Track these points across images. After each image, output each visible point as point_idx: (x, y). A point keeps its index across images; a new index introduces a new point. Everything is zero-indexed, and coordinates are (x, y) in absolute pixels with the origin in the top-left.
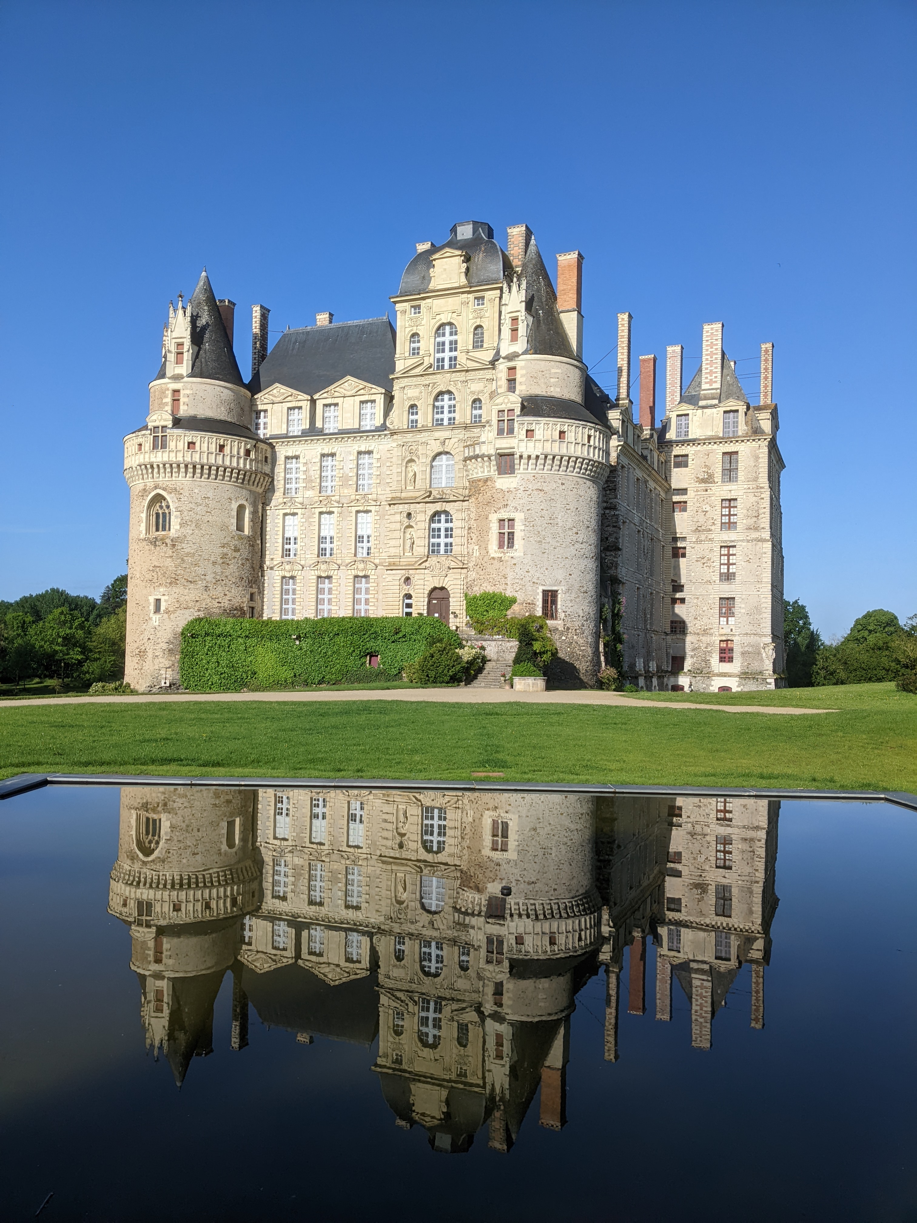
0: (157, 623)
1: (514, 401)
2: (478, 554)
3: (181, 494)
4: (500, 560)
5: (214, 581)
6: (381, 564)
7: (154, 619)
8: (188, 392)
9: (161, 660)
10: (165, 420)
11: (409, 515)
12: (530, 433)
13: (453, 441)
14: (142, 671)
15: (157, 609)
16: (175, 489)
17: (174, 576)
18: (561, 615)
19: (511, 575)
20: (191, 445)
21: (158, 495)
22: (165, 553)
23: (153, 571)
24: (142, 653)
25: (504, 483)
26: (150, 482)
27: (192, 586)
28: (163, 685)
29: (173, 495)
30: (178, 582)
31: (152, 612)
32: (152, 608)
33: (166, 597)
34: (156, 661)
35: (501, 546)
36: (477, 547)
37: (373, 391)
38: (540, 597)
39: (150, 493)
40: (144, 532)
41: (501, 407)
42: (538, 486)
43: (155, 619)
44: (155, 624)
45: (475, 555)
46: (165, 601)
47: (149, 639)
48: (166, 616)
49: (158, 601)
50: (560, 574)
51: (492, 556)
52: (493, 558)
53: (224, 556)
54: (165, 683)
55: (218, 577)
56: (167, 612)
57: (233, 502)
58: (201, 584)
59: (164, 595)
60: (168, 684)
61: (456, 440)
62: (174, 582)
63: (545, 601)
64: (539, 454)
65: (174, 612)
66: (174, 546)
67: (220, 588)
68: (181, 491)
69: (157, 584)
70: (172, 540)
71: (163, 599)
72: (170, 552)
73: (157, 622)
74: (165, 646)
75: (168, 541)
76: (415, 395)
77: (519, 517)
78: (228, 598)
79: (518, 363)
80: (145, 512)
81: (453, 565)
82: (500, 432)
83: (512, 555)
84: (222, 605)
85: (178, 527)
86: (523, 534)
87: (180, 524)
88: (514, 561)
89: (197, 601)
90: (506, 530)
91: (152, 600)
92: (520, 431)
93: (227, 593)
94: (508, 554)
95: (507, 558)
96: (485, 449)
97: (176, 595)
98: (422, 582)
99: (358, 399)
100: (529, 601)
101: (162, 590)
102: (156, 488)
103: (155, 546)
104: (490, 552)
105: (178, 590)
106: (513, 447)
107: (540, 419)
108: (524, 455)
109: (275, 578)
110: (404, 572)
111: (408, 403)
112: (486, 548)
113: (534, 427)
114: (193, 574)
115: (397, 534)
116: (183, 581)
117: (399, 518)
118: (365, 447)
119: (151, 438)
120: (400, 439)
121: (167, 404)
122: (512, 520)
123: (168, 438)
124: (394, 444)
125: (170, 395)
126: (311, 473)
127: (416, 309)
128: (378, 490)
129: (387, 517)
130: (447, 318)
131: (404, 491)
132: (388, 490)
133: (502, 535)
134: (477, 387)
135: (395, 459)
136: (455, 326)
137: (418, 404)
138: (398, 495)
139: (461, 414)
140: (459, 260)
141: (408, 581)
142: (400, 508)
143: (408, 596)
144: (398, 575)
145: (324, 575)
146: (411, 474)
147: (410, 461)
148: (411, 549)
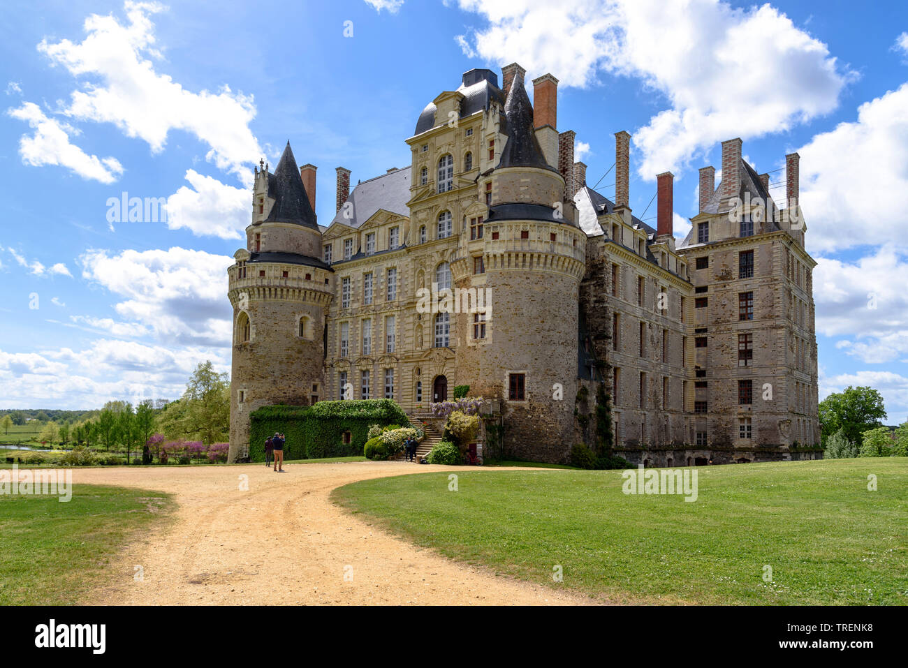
1: (482, 210)
2: (460, 345)
3: (257, 311)
4: (475, 348)
5: (280, 376)
6: (401, 358)
8: (265, 234)
9: (243, 437)
10: (245, 256)
11: (419, 317)
12: (495, 236)
13: (449, 251)
14: (233, 447)
15: (242, 399)
16: (254, 308)
18: (527, 396)
19: (482, 362)
20: (262, 273)
21: (243, 313)
22: (246, 356)
23: (239, 370)
24: (233, 433)
25: (477, 281)
27: (264, 380)
28: (244, 456)
29: (252, 312)
31: (239, 401)
32: (239, 398)
33: (247, 390)
34: (240, 439)
35: (475, 337)
36: (459, 339)
37: (398, 219)
38: (507, 380)
40: (236, 341)
41: (473, 216)
42: (505, 281)
43: (240, 406)
46: (246, 393)
47: (237, 422)
48: (246, 404)
49: (242, 394)
50: (526, 359)
51: (469, 345)
52: (469, 347)
53: (289, 357)
55: (284, 373)
56: (247, 401)
57: (297, 315)
58: (270, 379)
59: (245, 388)
60: (247, 456)
62: (251, 378)
63: (512, 384)
64: (503, 253)
66: (252, 350)
67: (285, 382)
68: (257, 309)
69: (241, 380)
70: (251, 346)
71: (245, 391)
72: (249, 356)
73: (242, 409)
74: (246, 427)
75: (248, 347)
76: (423, 217)
78: (292, 389)
79: (493, 178)
80: (236, 326)
81: (449, 356)
83: (484, 344)
84: (288, 395)
85: (254, 336)
86: (491, 324)
87: (256, 334)
88: (485, 349)
89: (267, 392)
90: (480, 322)
91: (239, 392)
92: (487, 236)
93: (292, 385)
94: (481, 343)
95: (479, 347)
96: (463, 254)
97: (253, 388)
98: (427, 372)
100: (497, 384)
101: (244, 384)
104: (468, 342)
105: (255, 384)
106: (482, 250)
107: (503, 222)
108: (491, 256)
109: (335, 373)
110: (415, 364)
111: (419, 225)
112: (465, 339)
113: (499, 230)
114: (265, 371)
115: (410, 333)
116: (258, 377)
117: (411, 319)
118: (391, 264)
119: (237, 271)
120: (413, 255)
121: (252, 244)
122: (484, 314)
123: (247, 269)
124: (410, 259)
125: (255, 237)
126: (357, 289)
127: (425, 147)
128: (398, 298)
129: (405, 319)
130: (445, 150)
131: (415, 297)
132: (406, 297)
133: (476, 327)
134: (467, 204)
135: (410, 272)
136: (452, 156)
137: (426, 223)
138: (412, 300)
139: (456, 228)
140: (454, 100)
141: (419, 371)
142: (413, 311)
143: (419, 384)
144: (411, 366)
145: (364, 369)
146: (422, 283)
147: (420, 271)
148: (421, 345)
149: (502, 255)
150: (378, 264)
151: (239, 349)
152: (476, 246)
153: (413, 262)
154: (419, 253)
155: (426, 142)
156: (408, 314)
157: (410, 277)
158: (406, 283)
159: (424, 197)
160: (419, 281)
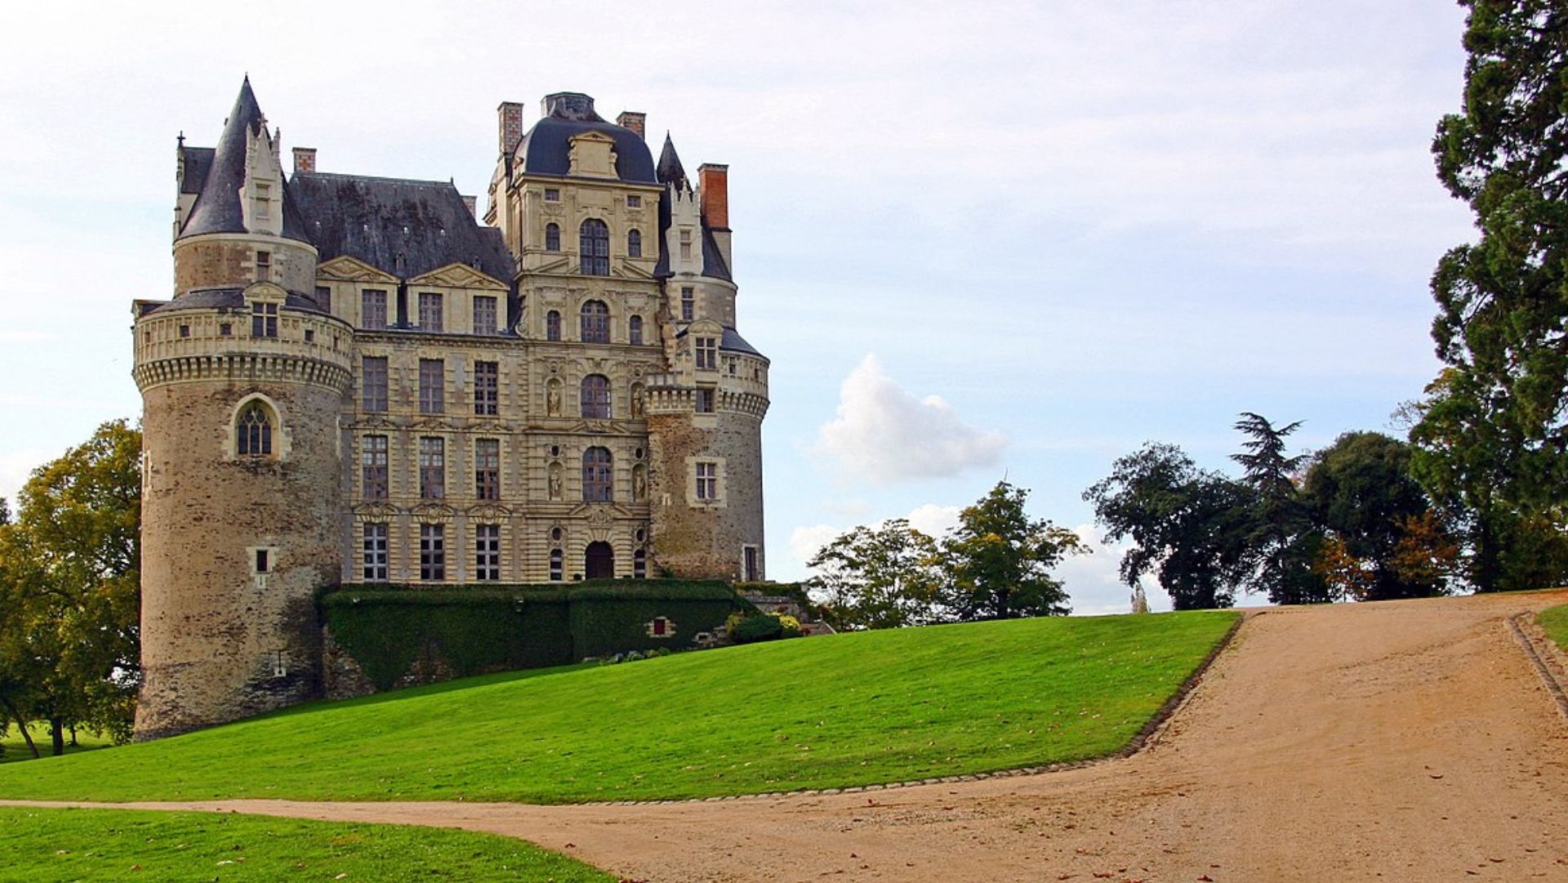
0: (264, 586)
1: (713, 331)
2: (669, 503)
3: (293, 402)
4: (702, 510)
5: (327, 526)
6: (515, 511)
7: (257, 579)
9: (275, 639)
10: (273, 296)
11: (555, 450)
12: (732, 368)
13: (610, 363)
14: (238, 657)
15: (262, 566)
16: (284, 394)
17: (286, 519)
18: (758, 577)
19: (715, 530)
20: (309, 335)
21: (257, 401)
22: (273, 485)
23: (254, 510)
24: (235, 631)
25: (702, 422)
26: (241, 382)
27: (308, 533)
28: (277, 675)
29: (281, 402)
30: (292, 527)
31: (255, 568)
32: (253, 563)
33: (276, 549)
34: (264, 641)
35: (701, 493)
36: (668, 495)
37: (494, 286)
38: (743, 556)
39: (241, 397)
40: (234, 452)
41: (699, 335)
42: (736, 428)
43: (260, 581)
44: (259, 587)
45: (664, 503)
46: (275, 554)
47: (250, 609)
48: (276, 575)
49: (262, 556)
50: (756, 529)
51: (692, 505)
52: (693, 509)
54: (280, 672)
56: (278, 569)
57: (337, 417)
59: (273, 545)
60: (284, 674)
61: (614, 362)
62: (286, 528)
63: (746, 561)
64: (741, 393)
65: (288, 570)
66: (284, 475)
68: (292, 398)
69: (261, 530)
70: (282, 467)
71: (271, 551)
72: (280, 484)
73: (264, 584)
74: (277, 619)
75: (277, 468)
76: (556, 300)
77: (721, 462)
79: (697, 285)
80: (233, 423)
81: (619, 515)
82: (700, 363)
83: (716, 506)
85: (290, 449)
87: (292, 445)
88: (718, 513)
89: (314, 555)
90: (706, 476)
91: (252, 552)
92: (722, 365)
94: (711, 505)
95: (709, 510)
97: (289, 545)
98: (578, 535)
99: (471, 293)
100: (735, 560)
101: (269, 538)
102: (253, 390)
103: (256, 474)
104: (688, 501)
105: (294, 538)
106: (715, 383)
107: (741, 354)
108: (729, 394)
109: (355, 524)
110: (552, 522)
111: (546, 310)
112: (683, 497)
113: (736, 362)
114: (309, 516)
115: (541, 474)
116: (297, 524)
117: (541, 452)
118: (486, 356)
119: (250, 319)
120: (540, 353)
121: (249, 270)
122: (712, 466)
123: (279, 322)
124: (530, 358)
125: (254, 257)
126: (406, 383)
127: (552, 193)
128: (505, 414)
129: (521, 450)
130: (596, 214)
131: (548, 418)
132: (522, 415)
133: (701, 482)
134: (636, 302)
135: (531, 378)
136: (605, 226)
137: (561, 311)
138: (540, 423)
139: (619, 332)
140: (608, 147)
141: (557, 533)
142: (544, 440)
143: (557, 552)
144: (545, 525)
145: (434, 522)
146: (554, 399)
147: (554, 381)
148: (558, 493)
149: (740, 395)
150: (456, 350)
151: (248, 469)
152: (707, 377)
153: (539, 365)
154: (552, 352)
155: (555, 187)
156: (531, 444)
157: (531, 387)
158: (521, 393)
159: (562, 271)
160: (549, 395)
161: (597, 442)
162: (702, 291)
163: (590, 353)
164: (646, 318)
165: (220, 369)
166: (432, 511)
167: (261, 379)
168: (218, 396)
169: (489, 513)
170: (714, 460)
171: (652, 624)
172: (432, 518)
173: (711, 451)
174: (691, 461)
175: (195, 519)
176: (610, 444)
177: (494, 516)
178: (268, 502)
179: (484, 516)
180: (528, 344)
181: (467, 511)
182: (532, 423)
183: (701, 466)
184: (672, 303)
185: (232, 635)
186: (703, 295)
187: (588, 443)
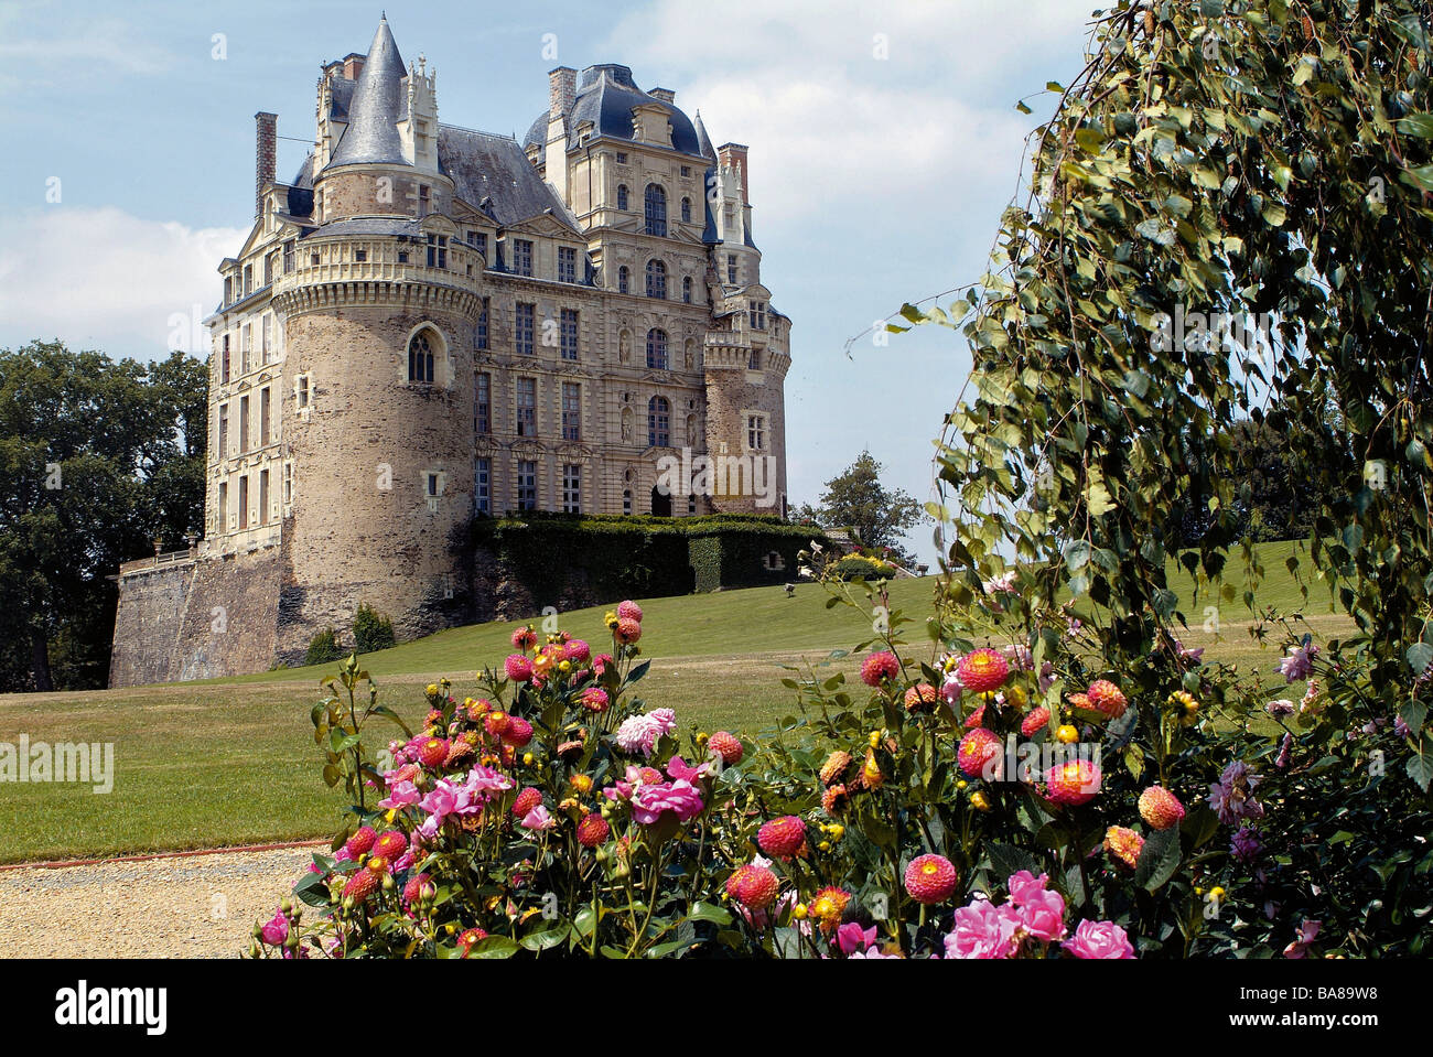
0: (435, 510)
2: (727, 452)
3: (454, 332)
7: (430, 502)
9: (444, 561)
10: (444, 229)
13: (668, 319)
14: (415, 577)
15: (433, 491)
16: (450, 324)
17: (451, 445)
20: (469, 269)
24: (411, 551)
26: (415, 308)
27: (466, 461)
28: (446, 596)
29: (447, 332)
30: (456, 453)
32: (426, 486)
33: (445, 474)
34: (435, 563)
35: (754, 445)
36: (726, 445)
37: (574, 238)
39: (414, 323)
40: (406, 377)
41: (753, 299)
44: (431, 509)
45: (722, 452)
46: (442, 478)
47: (424, 532)
48: (445, 499)
49: (433, 479)
54: (449, 593)
56: (445, 493)
59: (441, 470)
60: (452, 595)
61: (672, 318)
62: (452, 454)
65: (453, 494)
66: (450, 402)
68: (455, 329)
70: (449, 395)
71: (439, 474)
72: (446, 411)
73: (435, 508)
74: (445, 542)
77: (767, 415)
80: (407, 349)
82: (754, 325)
90: (755, 429)
91: (425, 475)
98: (646, 478)
99: (557, 244)
101: (439, 462)
102: (425, 318)
103: (428, 399)
104: (743, 450)
105: (456, 464)
106: (765, 344)
107: (781, 318)
108: (775, 354)
110: (625, 463)
111: (617, 265)
112: (738, 446)
113: (778, 326)
114: (466, 444)
115: (615, 417)
116: (458, 450)
117: (615, 398)
118: (571, 304)
119: (425, 250)
120: (615, 305)
121: (413, 201)
122: (760, 419)
123: (449, 254)
124: (607, 309)
125: (418, 190)
126: (506, 324)
127: (622, 157)
128: (586, 361)
129: (599, 395)
130: (658, 179)
131: (620, 367)
132: (598, 363)
133: (752, 433)
134: (688, 264)
135: (608, 326)
136: (663, 191)
137: (631, 267)
138: (615, 370)
139: (675, 290)
140: (665, 119)
141: (628, 476)
142: (619, 387)
143: (627, 494)
144: (620, 466)
145: (530, 458)
146: (625, 348)
147: (624, 332)
148: (629, 438)
150: (546, 296)
151: (421, 394)
152: (758, 337)
153: (614, 316)
154: (624, 305)
155: (624, 152)
156: (608, 390)
157: (608, 335)
158: (598, 341)
159: (631, 230)
160: (621, 344)
161: (661, 392)
162: (744, 259)
163: (655, 308)
164: (697, 280)
165: (398, 295)
166: (528, 448)
167: (433, 308)
168: (393, 322)
169: (574, 452)
170: (762, 414)
171: (767, 559)
172: (528, 454)
173: (760, 405)
174: (745, 413)
175: (370, 441)
176: (670, 395)
177: (578, 457)
178: (438, 428)
179: (570, 456)
180: (604, 297)
181: (556, 449)
182: (608, 370)
183: (752, 420)
184: (721, 268)
185: (407, 555)
186: (745, 263)
187: (652, 392)
